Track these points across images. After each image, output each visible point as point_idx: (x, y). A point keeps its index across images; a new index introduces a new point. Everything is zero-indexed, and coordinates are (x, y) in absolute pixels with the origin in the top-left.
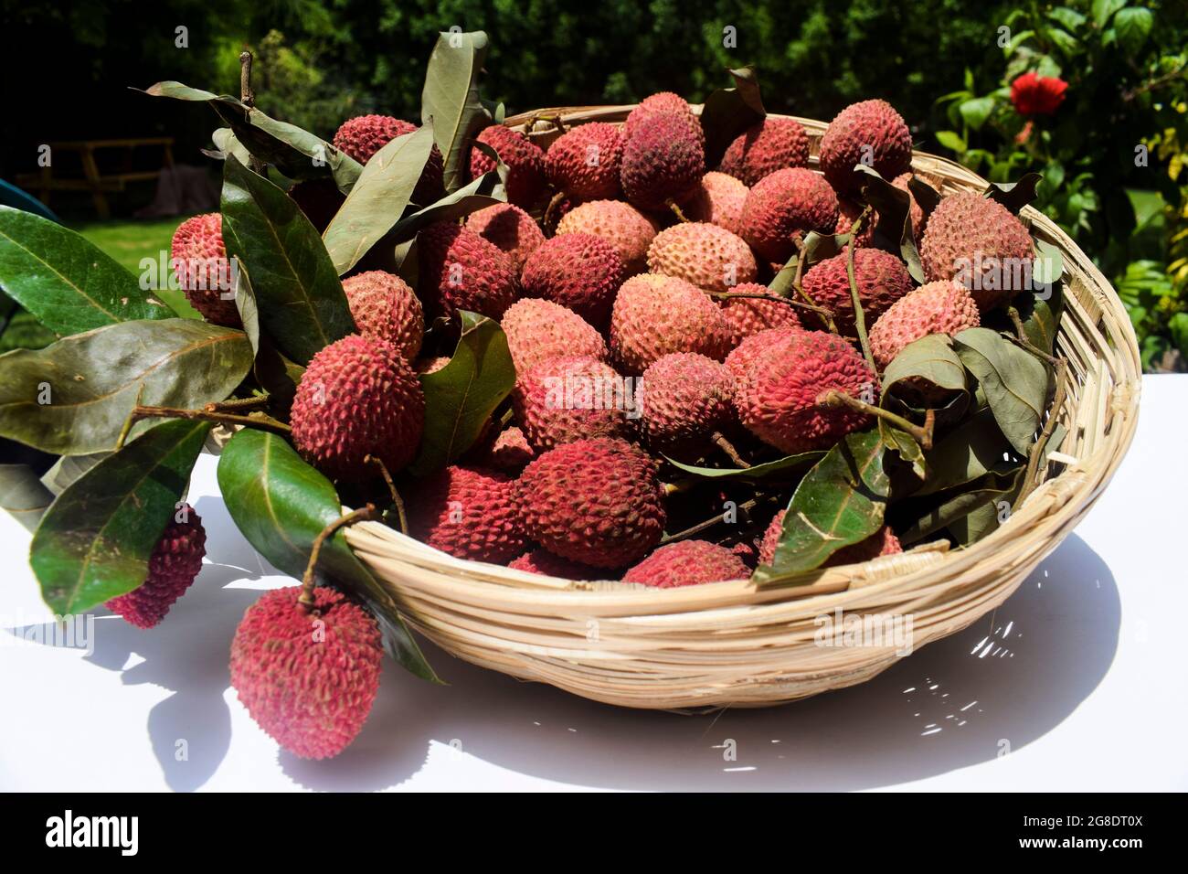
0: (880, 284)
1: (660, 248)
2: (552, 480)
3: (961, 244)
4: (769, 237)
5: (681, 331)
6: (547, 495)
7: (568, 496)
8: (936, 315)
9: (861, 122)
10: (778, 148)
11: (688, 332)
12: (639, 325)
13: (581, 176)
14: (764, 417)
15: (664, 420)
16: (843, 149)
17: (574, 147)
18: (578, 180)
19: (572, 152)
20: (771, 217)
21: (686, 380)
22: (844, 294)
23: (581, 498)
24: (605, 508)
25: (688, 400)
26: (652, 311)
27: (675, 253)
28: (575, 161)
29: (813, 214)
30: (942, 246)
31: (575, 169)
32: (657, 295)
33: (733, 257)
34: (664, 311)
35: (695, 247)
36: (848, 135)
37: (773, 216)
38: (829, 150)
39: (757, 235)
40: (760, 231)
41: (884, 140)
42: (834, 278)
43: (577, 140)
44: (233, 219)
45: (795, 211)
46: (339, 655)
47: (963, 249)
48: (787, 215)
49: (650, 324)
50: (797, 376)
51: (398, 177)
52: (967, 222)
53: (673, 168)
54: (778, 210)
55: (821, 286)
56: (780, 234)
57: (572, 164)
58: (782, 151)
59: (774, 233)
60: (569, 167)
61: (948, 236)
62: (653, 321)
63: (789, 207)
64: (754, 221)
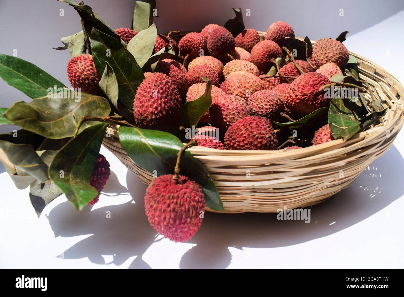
0: (307, 68)
1: (229, 68)
2: (243, 129)
3: (328, 51)
4: (264, 61)
5: (255, 86)
6: (242, 134)
7: (250, 133)
9: (280, 27)
10: (252, 38)
11: (257, 86)
12: (240, 86)
13: (195, 48)
14: (303, 98)
15: (265, 110)
16: (276, 35)
17: (191, 38)
18: (194, 49)
19: (191, 40)
20: (264, 54)
21: (269, 95)
22: (296, 73)
24: (264, 135)
25: (272, 102)
26: (243, 81)
27: (235, 69)
28: (192, 43)
29: (277, 53)
30: (322, 54)
31: (193, 46)
32: (243, 76)
34: (248, 81)
35: (241, 66)
36: (276, 31)
37: (265, 54)
38: (271, 37)
39: (259, 61)
40: (261, 60)
41: (288, 31)
42: (291, 69)
43: (191, 36)
44: (96, 53)
45: (271, 52)
46: (195, 197)
47: (329, 53)
48: (269, 53)
49: (244, 85)
50: (311, 83)
51: (147, 42)
53: (228, 42)
54: (266, 52)
55: (287, 72)
56: (267, 60)
57: (191, 44)
58: (253, 38)
59: (265, 60)
60: (190, 45)
61: (323, 50)
62: (245, 84)
63: (269, 51)
64: (258, 56)
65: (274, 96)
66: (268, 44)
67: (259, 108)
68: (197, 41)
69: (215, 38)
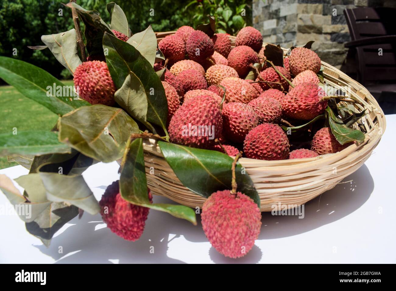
1: (212, 73)
2: (264, 137)
3: (307, 60)
4: (244, 66)
5: (250, 92)
6: (265, 142)
7: (271, 141)
8: (312, 79)
9: (251, 32)
10: (225, 42)
11: (252, 93)
12: (237, 93)
13: (176, 52)
14: (306, 108)
16: (248, 40)
18: (175, 54)
19: (172, 44)
21: (273, 103)
22: (277, 79)
23: (276, 141)
25: (276, 109)
26: (239, 88)
27: (219, 74)
29: (255, 58)
30: (301, 62)
31: (174, 50)
32: (238, 83)
35: (224, 71)
36: (249, 36)
37: (245, 59)
38: (243, 41)
39: (240, 66)
40: (241, 65)
42: (272, 75)
45: (250, 57)
47: (308, 62)
48: (248, 59)
52: (306, 54)
53: (210, 47)
54: (246, 57)
55: (268, 78)
56: (247, 65)
57: (173, 48)
60: (172, 49)
61: (301, 59)
63: (249, 56)
64: (238, 61)
65: (276, 103)
66: (247, 50)
67: (264, 115)
68: (178, 45)
69: (196, 42)
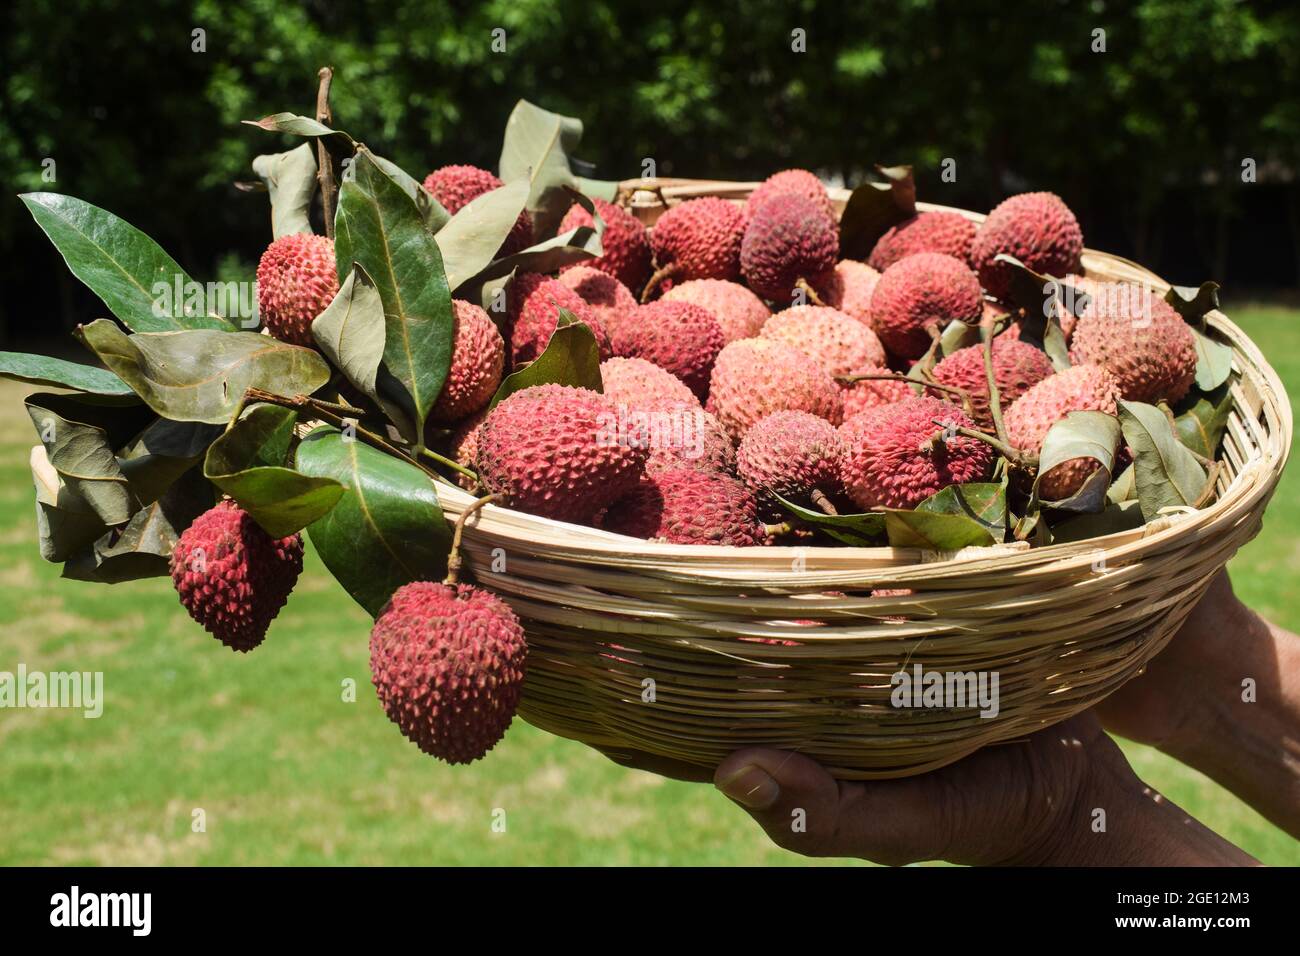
0: (1019, 372)
1: (771, 332)
3: (1112, 331)
4: (901, 322)
5: (785, 393)
8: (1073, 398)
9: (1019, 216)
11: (793, 394)
12: (739, 388)
13: (693, 251)
16: (997, 243)
17: (691, 219)
18: (690, 255)
19: (688, 223)
20: (905, 299)
21: (786, 434)
22: (980, 381)
25: (787, 454)
26: (753, 373)
27: (788, 336)
28: (689, 233)
29: (953, 302)
31: (688, 243)
33: (855, 344)
34: (767, 373)
35: (812, 331)
36: (1002, 228)
37: (908, 297)
41: (1044, 235)
42: (968, 365)
43: (695, 212)
45: (933, 296)
47: (1113, 335)
48: (923, 299)
49: (751, 386)
54: (914, 292)
55: (953, 373)
56: (913, 319)
57: (686, 236)
59: (905, 317)
60: (682, 239)
62: (755, 383)
63: (927, 290)
64: (885, 302)
66: (931, 269)
68: (706, 232)
69: (764, 227)
